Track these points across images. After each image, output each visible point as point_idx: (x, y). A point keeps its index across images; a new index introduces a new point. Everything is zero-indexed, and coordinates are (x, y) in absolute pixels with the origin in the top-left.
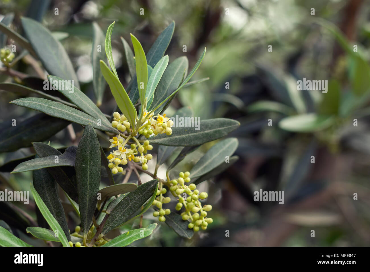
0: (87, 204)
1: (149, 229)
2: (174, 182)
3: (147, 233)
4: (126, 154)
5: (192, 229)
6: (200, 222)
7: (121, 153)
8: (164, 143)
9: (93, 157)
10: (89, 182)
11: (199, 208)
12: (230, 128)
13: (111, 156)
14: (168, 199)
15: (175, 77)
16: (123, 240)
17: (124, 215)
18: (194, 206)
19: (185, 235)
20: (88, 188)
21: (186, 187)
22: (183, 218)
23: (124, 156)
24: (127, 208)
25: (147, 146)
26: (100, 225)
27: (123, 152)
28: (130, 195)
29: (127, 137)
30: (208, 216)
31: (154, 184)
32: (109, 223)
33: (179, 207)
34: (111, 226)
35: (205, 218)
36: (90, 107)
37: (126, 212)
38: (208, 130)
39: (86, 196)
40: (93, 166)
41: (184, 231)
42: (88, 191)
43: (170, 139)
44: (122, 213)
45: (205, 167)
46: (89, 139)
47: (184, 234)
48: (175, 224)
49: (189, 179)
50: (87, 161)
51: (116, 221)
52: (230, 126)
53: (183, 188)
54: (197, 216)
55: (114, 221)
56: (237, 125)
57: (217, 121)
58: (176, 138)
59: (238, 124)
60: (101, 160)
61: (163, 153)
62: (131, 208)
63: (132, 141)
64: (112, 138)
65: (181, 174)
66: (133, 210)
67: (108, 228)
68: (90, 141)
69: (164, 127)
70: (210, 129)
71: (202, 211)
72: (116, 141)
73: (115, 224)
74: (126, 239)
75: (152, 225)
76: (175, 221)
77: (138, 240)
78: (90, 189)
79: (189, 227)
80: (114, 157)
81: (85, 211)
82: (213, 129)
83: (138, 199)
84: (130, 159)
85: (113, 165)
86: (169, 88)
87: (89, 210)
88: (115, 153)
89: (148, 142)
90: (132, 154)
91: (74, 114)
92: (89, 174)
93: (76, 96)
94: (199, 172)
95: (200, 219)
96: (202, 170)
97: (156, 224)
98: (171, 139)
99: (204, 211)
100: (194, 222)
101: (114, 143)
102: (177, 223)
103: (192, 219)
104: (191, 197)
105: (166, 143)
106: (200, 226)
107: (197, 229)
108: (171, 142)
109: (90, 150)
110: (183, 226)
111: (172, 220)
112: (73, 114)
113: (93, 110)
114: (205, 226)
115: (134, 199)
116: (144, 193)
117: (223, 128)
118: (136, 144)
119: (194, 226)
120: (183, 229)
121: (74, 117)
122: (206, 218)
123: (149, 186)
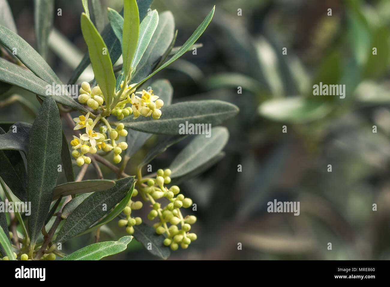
0: (39, 203)
1: (123, 243)
2: (151, 182)
3: (120, 248)
4: (96, 140)
5: (169, 247)
6: (180, 238)
7: (89, 138)
8: (141, 128)
9: (52, 140)
10: (43, 174)
11: (180, 218)
12: (227, 114)
13: (76, 141)
14: (139, 204)
15: (159, 40)
16: (87, 255)
17: (84, 222)
18: (173, 215)
19: (158, 255)
20: (41, 182)
21: (165, 190)
22: (157, 232)
23: (93, 143)
24: (90, 212)
25: (120, 131)
26: (49, 233)
27: (93, 137)
28: (95, 196)
29: (97, 117)
30: (191, 231)
31: (128, 182)
32: (64, 231)
33: (152, 216)
34: (66, 236)
35: (186, 232)
36: (45, 71)
37: (88, 218)
38: (198, 115)
39: (39, 192)
40: (51, 153)
41: (157, 249)
42: (41, 186)
43: (147, 124)
44: (82, 219)
45: (188, 165)
46: (48, 115)
47: (157, 252)
48: (145, 239)
49: (169, 180)
50: (44, 145)
51: (74, 228)
52: (226, 112)
53: (163, 191)
54: (175, 229)
55: (72, 228)
56: (235, 111)
57: (211, 104)
58: (156, 123)
59: (236, 109)
60: (61, 146)
61: (134, 142)
62: (94, 213)
63: (101, 122)
64: (78, 117)
65: (160, 172)
66: (98, 216)
67: (62, 238)
68: (50, 118)
69: (151, 108)
70: (201, 113)
71: (183, 224)
72: (84, 122)
73: (72, 232)
74: (91, 254)
75: (127, 238)
76: (146, 234)
77: (108, 256)
78: (44, 184)
79: (165, 244)
80: (81, 142)
81: (36, 213)
82: (204, 113)
83: (106, 201)
84: (100, 147)
85: (79, 154)
86: (151, 54)
87: (41, 212)
88: (83, 137)
89: (122, 125)
90: (103, 141)
91: (30, 81)
92: (44, 163)
93: (28, 55)
94: (179, 171)
95: (180, 233)
96: (183, 168)
97: (132, 237)
98: (149, 123)
99: (185, 223)
100: (172, 237)
101: (81, 124)
102: (149, 237)
103: (169, 233)
104: (174, 203)
105: (143, 128)
106: (179, 244)
107: (175, 246)
108: (150, 127)
109: (49, 131)
110: (157, 241)
111: (142, 233)
112: (28, 80)
113: (49, 75)
114: (186, 243)
115: (100, 201)
116: (114, 194)
117: (217, 114)
118: (107, 127)
119: (172, 242)
120: (156, 246)
121: (29, 84)
122: (188, 233)
123: (122, 185)
